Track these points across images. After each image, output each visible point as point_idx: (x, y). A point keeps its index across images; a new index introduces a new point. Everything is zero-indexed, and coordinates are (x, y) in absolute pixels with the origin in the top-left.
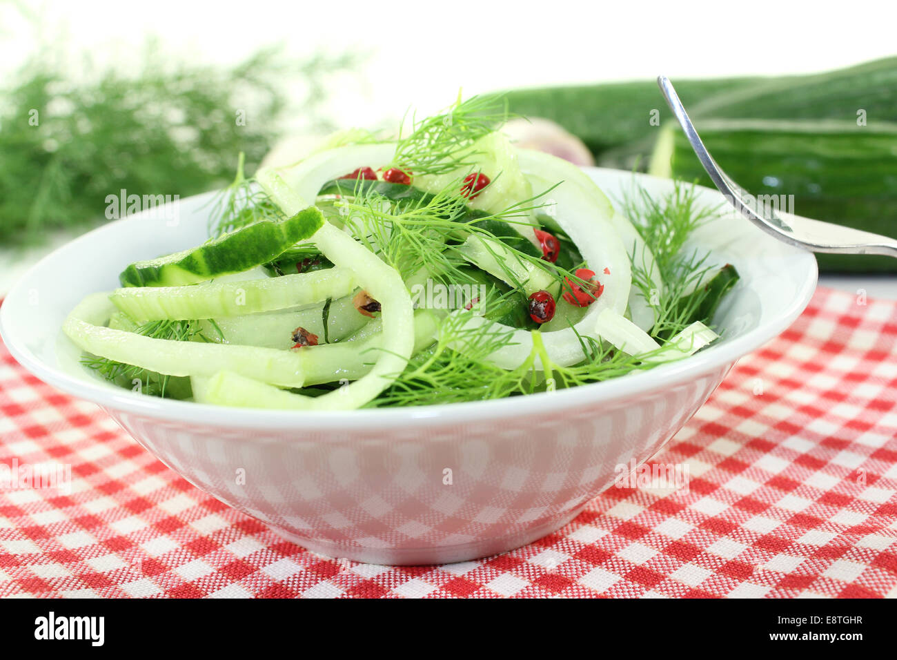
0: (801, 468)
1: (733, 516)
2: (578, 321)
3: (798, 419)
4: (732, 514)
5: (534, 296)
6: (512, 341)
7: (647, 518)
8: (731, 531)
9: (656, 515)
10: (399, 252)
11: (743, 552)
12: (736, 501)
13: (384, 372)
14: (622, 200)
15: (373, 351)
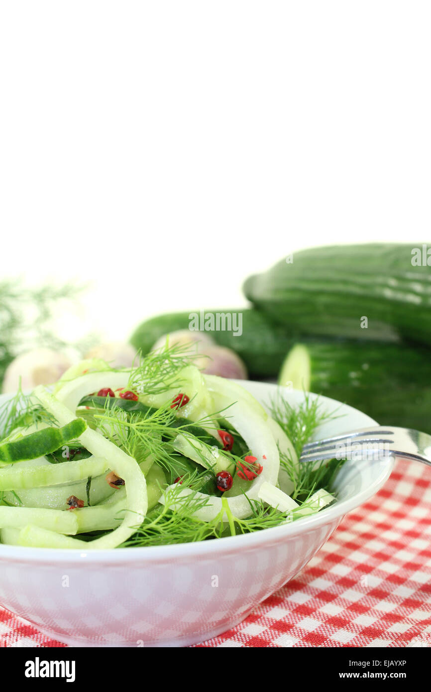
0: (390, 584)
1: (347, 615)
2: (247, 489)
3: (389, 550)
4: (346, 614)
5: (219, 474)
6: (207, 504)
7: (291, 618)
8: (346, 625)
9: (297, 616)
10: (135, 447)
11: (353, 639)
12: (349, 606)
13: (131, 525)
14: (270, 406)
15: (123, 511)
